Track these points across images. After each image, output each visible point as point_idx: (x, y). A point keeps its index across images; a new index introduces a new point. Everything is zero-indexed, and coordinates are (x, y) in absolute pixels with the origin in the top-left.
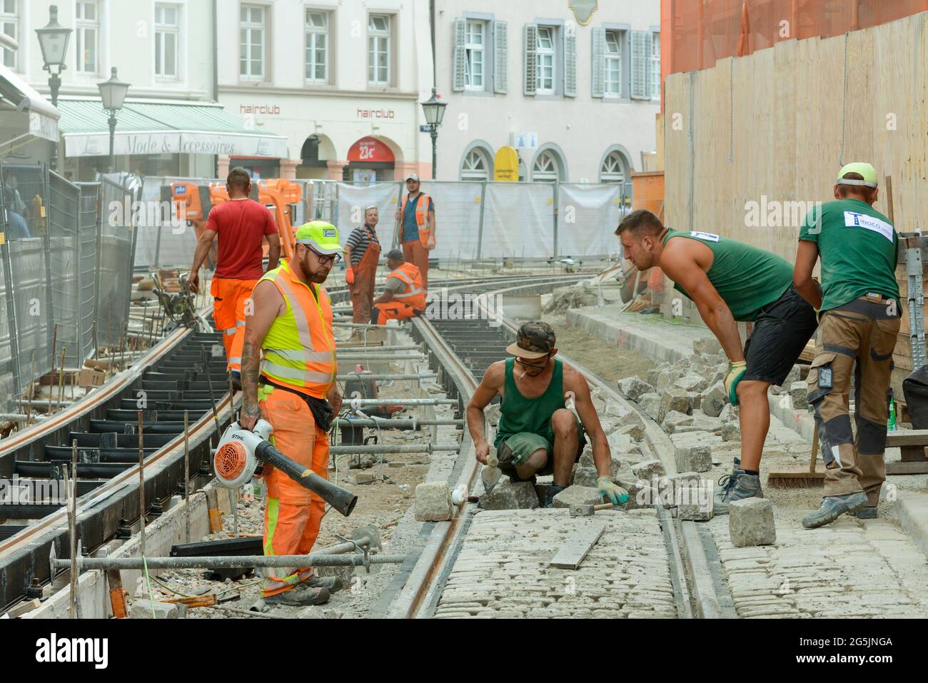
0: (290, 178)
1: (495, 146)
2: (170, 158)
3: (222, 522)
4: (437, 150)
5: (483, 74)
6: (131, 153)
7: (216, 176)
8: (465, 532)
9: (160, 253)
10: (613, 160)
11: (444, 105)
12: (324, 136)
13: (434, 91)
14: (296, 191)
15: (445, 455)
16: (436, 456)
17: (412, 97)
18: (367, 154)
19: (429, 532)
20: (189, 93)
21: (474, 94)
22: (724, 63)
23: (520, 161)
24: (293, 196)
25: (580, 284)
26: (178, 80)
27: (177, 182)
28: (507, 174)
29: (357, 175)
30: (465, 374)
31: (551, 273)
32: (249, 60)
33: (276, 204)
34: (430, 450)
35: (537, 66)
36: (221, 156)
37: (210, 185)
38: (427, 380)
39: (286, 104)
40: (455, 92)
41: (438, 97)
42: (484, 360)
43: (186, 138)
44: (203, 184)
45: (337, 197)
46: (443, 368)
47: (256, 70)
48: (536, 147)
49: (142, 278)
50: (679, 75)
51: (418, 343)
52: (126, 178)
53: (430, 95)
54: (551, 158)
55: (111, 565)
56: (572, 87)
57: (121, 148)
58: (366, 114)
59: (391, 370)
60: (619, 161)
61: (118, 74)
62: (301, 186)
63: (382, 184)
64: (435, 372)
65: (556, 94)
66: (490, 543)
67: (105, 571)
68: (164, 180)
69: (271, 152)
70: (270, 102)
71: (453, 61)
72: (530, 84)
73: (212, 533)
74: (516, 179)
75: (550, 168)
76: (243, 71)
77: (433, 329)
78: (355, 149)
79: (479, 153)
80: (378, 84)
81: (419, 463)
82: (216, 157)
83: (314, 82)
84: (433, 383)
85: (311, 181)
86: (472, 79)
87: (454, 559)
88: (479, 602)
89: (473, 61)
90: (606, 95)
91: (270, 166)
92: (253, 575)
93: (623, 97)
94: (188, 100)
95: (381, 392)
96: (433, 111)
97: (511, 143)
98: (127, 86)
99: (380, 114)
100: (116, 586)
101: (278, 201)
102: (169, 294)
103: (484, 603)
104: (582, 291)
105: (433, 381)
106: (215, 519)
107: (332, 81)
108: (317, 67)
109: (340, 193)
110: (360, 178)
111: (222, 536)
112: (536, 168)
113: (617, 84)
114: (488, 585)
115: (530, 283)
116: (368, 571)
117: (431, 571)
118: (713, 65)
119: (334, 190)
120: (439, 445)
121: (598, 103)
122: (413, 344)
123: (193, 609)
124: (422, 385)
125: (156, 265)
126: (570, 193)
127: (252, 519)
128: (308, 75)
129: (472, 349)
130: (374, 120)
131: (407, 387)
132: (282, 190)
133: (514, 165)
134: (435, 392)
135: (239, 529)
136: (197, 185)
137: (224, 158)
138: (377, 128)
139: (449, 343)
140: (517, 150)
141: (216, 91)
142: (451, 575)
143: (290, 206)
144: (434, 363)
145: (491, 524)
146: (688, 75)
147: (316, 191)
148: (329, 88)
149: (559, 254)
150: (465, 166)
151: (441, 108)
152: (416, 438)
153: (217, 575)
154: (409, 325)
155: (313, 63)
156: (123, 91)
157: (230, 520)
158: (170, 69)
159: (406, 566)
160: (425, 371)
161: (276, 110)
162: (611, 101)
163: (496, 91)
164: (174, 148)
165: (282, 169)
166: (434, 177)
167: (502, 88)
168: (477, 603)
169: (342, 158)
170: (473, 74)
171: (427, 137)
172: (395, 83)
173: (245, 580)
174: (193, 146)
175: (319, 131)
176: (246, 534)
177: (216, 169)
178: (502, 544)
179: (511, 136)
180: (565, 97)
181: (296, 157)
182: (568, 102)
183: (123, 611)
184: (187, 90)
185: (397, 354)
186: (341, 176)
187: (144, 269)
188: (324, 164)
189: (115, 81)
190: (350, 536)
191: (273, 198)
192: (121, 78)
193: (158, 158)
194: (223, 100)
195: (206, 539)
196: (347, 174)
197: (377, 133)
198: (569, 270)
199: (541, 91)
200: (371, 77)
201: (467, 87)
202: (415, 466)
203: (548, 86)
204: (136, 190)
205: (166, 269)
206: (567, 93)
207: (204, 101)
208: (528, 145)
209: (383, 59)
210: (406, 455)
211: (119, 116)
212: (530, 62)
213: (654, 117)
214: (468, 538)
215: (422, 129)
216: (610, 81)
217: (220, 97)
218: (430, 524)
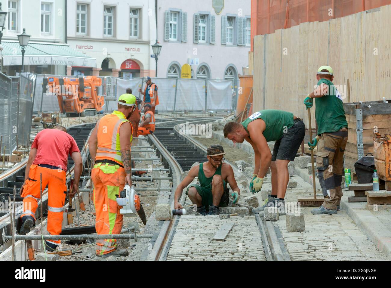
0: (97, 76)
1: (182, 63)
2: (47, 67)
3: (73, 220)
4: (158, 65)
5: (177, 34)
6: (31, 64)
7: (66, 75)
8: (176, 225)
9: (43, 106)
10: (230, 70)
11: (161, 46)
12: (111, 58)
13: (157, 41)
14: (99, 81)
15: (165, 192)
16: (161, 192)
17: (148, 43)
18: (129, 66)
19: (162, 225)
20: (55, 40)
21: (173, 42)
22: (279, 31)
23: (192, 70)
24: (98, 83)
25: (217, 121)
26: (50, 34)
27: (50, 77)
28: (186, 75)
29: (124, 75)
30: (171, 158)
31: (204, 116)
32: (80, 26)
33: (91, 87)
34: (159, 190)
35: (199, 31)
36: (68, 66)
37: (64, 78)
38: (156, 161)
39: (95, 45)
40: (165, 41)
41: (158, 43)
42: (179, 153)
43: (54, 58)
44: (61, 78)
45: (116, 83)
46: (162, 156)
47: (83, 31)
48: (198, 64)
49: (35, 116)
50: (260, 36)
51: (151, 145)
52: (29, 75)
53: (155, 42)
54: (204, 69)
55: (28, 238)
56: (213, 40)
57: (27, 62)
58: (128, 50)
59: (140, 156)
60: (232, 71)
61: (26, 31)
62: (102, 79)
63: (135, 79)
64: (159, 157)
65: (207, 42)
66: (187, 230)
67: (26, 241)
68: (44, 76)
69: (89, 65)
70: (89, 44)
71: (164, 28)
72: (196, 38)
73: (68, 224)
74: (190, 77)
75: (204, 73)
76: (78, 31)
77: (157, 139)
78: (124, 64)
79: (175, 66)
80: (133, 37)
81: (153, 195)
82: (66, 66)
83: (107, 36)
84: (158, 162)
85: (106, 77)
86: (172, 36)
87: (173, 236)
88: (184, 255)
89: (173, 28)
90: (227, 43)
91: (88, 71)
92: (87, 242)
93: (234, 44)
94: (55, 42)
95: (136, 166)
96: (156, 49)
97: (188, 62)
98: (29, 36)
99: (134, 50)
100: (30, 247)
101: (92, 85)
102: (47, 123)
103: (187, 255)
104: (218, 124)
105: (158, 161)
106: (70, 219)
107: (115, 36)
108: (108, 30)
109: (118, 82)
110: (126, 76)
111: (73, 226)
112: (198, 73)
113: (232, 39)
114: (187, 248)
115: (196, 120)
116: (136, 241)
117: (163, 242)
118: (274, 32)
119: (115, 81)
120: (162, 188)
121: (224, 47)
122: (149, 146)
123: (62, 257)
124: (153, 163)
125: (41, 111)
126: (212, 83)
127: (85, 219)
128: (105, 33)
129: (174, 148)
130: (131, 52)
131: (147, 163)
132: (94, 80)
133: (189, 71)
134: (159, 166)
135: (80, 223)
136: (58, 78)
137: (69, 67)
138: (133, 56)
139: (164, 145)
140: (191, 66)
141: (66, 39)
142: (172, 244)
143: (97, 87)
144: (158, 153)
145: (188, 222)
146: (263, 36)
147: (107, 81)
148: (113, 38)
149: (207, 108)
150: (169, 72)
151: (160, 48)
152: (152, 185)
153: (71, 242)
154: (147, 138)
155: (107, 28)
156: (28, 39)
157: (76, 219)
158: (47, 30)
159: (153, 240)
160: (155, 157)
161: (91, 47)
162: (229, 46)
163: (182, 40)
164: (49, 63)
165: (93, 72)
166: (156, 76)
167: (184, 40)
168: (183, 256)
169: (118, 68)
170: (173, 34)
171: (153, 60)
172: (140, 37)
173: (83, 244)
174: (57, 62)
175: (109, 57)
176: (83, 225)
177: (66, 72)
178: (192, 230)
179: (188, 60)
180: (210, 44)
181: (99, 67)
182: (211, 46)
183: (33, 257)
184: (54, 38)
185: (142, 150)
186: (118, 75)
187: (36, 113)
188: (111, 70)
189: (24, 34)
190: (126, 226)
191: (90, 84)
192: (27, 33)
193: (42, 67)
194: (69, 43)
195: (66, 227)
196: (120, 74)
197: (133, 58)
198: (211, 115)
199: (201, 41)
200: (131, 34)
201: (170, 39)
202: (151, 196)
203: (203, 39)
204: (34, 80)
205: (45, 113)
206: (211, 42)
207: (61, 43)
208: (195, 63)
209: (136, 27)
210: (148, 192)
211: (26, 49)
212: (196, 30)
213: (248, 53)
214: (177, 228)
215: (152, 56)
216: (229, 38)
217: (68, 42)
218: (162, 222)
